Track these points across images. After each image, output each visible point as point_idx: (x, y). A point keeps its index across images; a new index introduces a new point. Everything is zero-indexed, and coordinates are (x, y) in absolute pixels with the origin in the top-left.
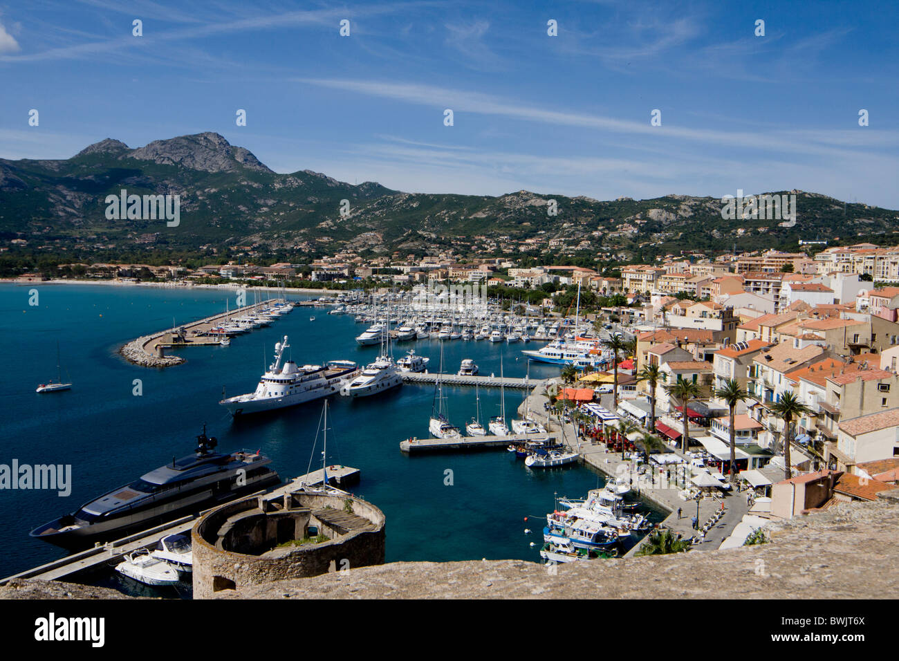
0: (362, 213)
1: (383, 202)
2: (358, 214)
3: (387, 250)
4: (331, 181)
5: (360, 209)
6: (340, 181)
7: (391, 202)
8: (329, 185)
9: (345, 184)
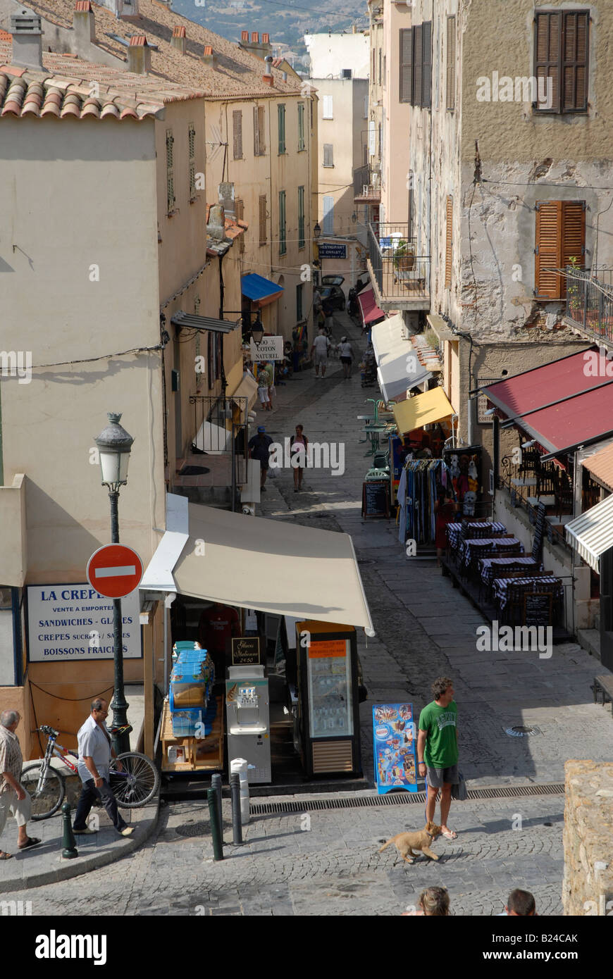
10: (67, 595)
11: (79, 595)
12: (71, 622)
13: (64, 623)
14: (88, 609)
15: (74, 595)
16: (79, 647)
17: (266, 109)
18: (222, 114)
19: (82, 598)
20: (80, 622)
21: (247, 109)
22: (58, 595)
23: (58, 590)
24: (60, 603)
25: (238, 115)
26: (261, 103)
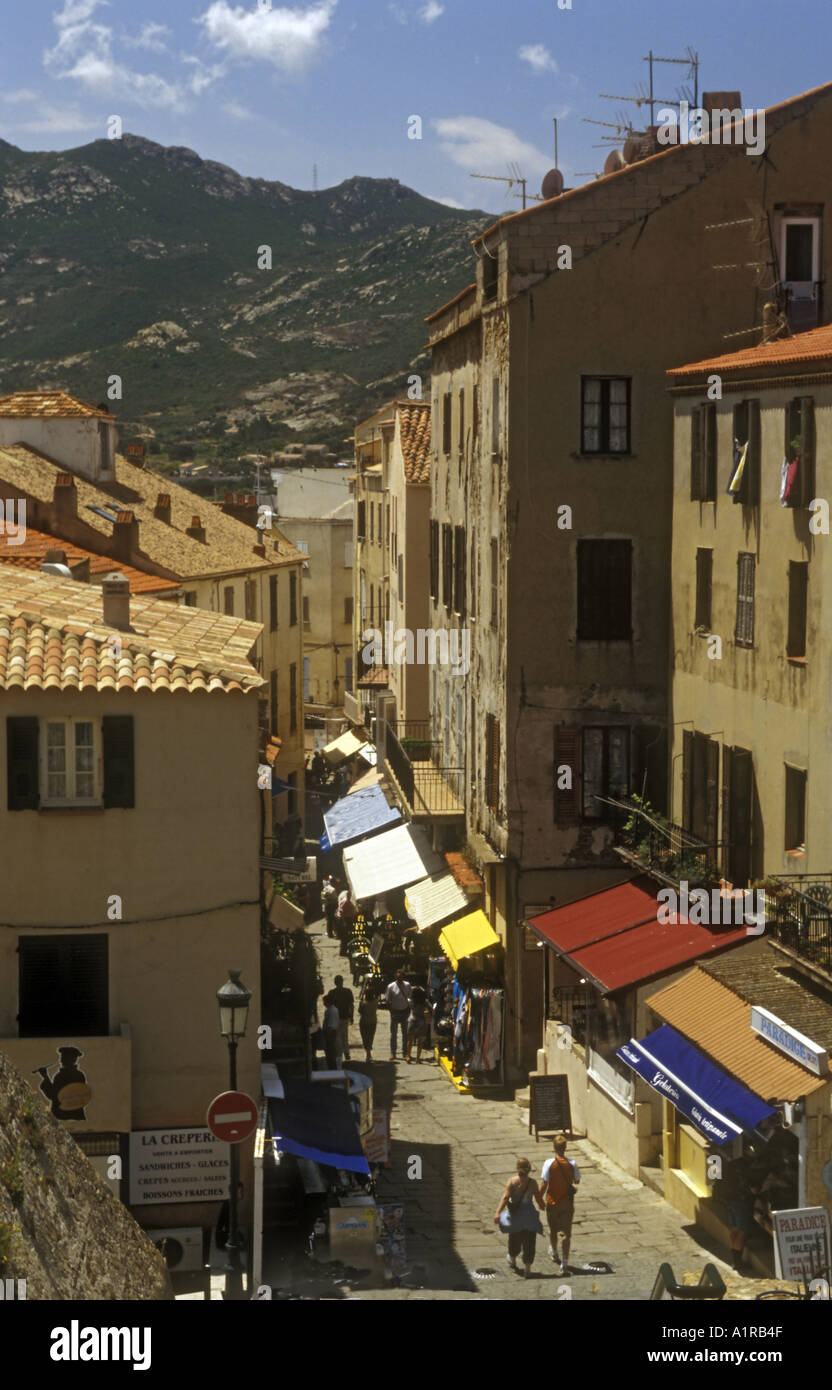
0: (312, 294)
1: (389, 252)
2: (297, 295)
3: (336, 421)
4: (218, 173)
5: (310, 277)
6: (255, 176)
7: (425, 247)
8: (211, 191)
9: (275, 187)
10: (167, 1140)
11: (178, 1139)
12: (170, 1166)
13: (163, 1167)
14: (186, 1153)
15: (173, 1139)
16: (177, 1190)
17: (258, 583)
18: (213, 593)
19: (181, 1142)
20: (179, 1165)
21: (239, 585)
22: (159, 1140)
23: (158, 1134)
24: (160, 1147)
25: (229, 591)
26: (253, 577)
